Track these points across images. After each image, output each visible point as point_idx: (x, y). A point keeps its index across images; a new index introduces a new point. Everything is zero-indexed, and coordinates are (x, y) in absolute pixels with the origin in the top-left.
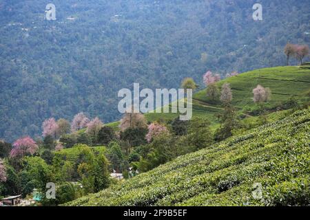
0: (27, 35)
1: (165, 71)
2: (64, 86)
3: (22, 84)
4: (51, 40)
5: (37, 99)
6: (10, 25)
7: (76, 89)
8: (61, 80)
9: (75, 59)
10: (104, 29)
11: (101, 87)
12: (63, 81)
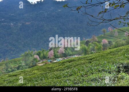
0: (46, 15)
1: (88, 27)
2: (57, 31)
3: (45, 30)
4: (53, 17)
5: (49, 35)
6: (41, 12)
7: (61, 32)
8: (56, 29)
9: (60, 23)
10: (70, 14)
11: (69, 32)
12: (57, 29)
